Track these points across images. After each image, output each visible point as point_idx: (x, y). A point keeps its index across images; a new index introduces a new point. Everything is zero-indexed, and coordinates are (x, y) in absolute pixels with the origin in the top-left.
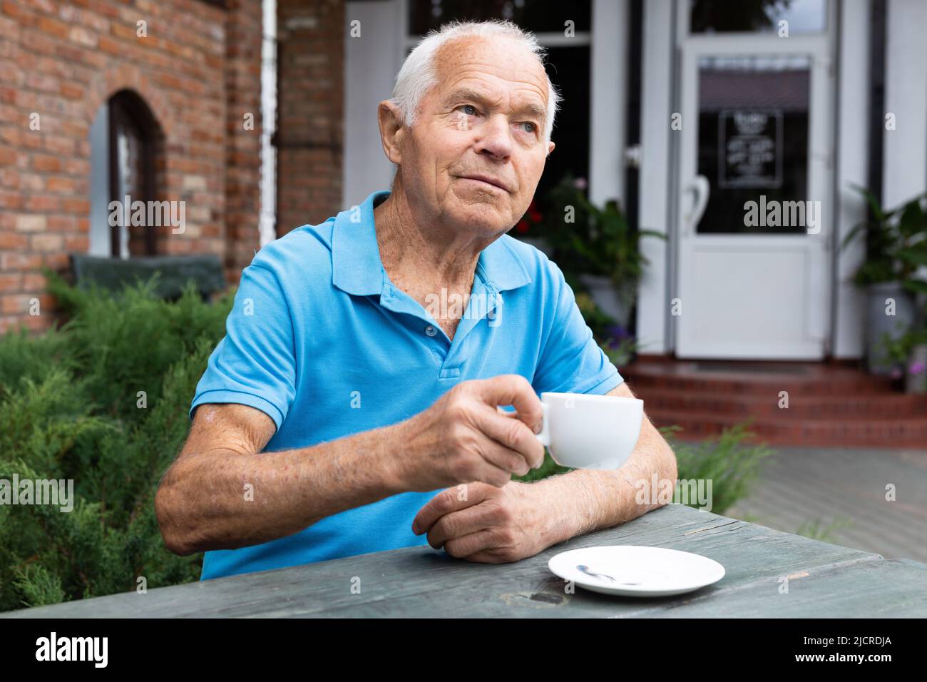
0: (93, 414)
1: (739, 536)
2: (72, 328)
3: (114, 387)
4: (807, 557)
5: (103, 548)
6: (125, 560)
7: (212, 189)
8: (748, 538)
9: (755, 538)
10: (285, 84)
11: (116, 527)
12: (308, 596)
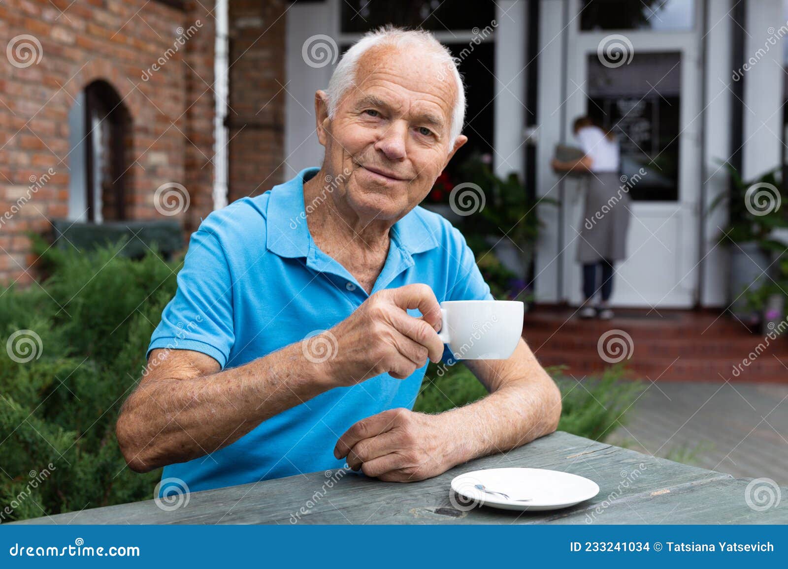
0: (70, 355)
1: (612, 459)
2: (53, 283)
3: (89, 334)
4: (669, 477)
5: (78, 469)
6: (96, 480)
7: (172, 163)
8: (620, 461)
9: (626, 461)
10: (235, 75)
11: (89, 452)
12: (248, 511)
